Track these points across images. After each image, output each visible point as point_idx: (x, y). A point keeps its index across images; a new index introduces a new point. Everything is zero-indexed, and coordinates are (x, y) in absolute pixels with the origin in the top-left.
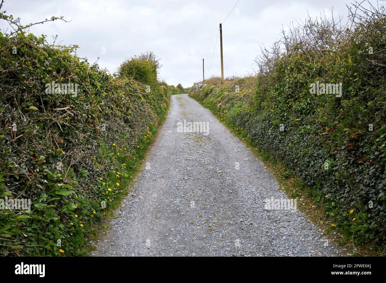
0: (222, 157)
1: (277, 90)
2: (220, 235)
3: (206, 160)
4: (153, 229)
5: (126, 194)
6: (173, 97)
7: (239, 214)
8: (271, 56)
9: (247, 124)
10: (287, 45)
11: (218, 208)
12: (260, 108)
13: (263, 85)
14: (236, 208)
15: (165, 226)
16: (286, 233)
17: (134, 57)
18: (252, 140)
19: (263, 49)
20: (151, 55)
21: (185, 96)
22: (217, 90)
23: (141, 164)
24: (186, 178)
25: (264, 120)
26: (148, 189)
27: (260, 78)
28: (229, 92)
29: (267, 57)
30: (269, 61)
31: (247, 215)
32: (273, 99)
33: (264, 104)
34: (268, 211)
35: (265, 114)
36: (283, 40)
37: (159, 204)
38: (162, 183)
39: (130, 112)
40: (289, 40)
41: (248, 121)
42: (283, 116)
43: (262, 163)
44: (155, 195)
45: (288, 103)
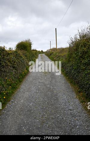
0: (53, 81)
1: (76, 54)
2: (47, 125)
3: (47, 83)
4: (16, 122)
5: (9, 101)
6: (40, 55)
7: (58, 112)
8: (74, 40)
9: (64, 67)
10: (80, 36)
11: (49, 108)
12: (69, 61)
13: (70, 52)
14: (57, 108)
15: (23, 119)
16: (78, 124)
17: (22, 41)
18: (66, 74)
19: (71, 37)
20: (29, 40)
21: (44, 54)
22: (55, 53)
23: (20, 85)
24: (37, 91)
25: (71, 66)
26: (20, 98)
27: (70, 49)
28: (59, 53)
29: (72, 41)
30: (73, 42)
31: (61, 112)
32: (74, 58)
33: (71, 59)
34: (71, 110)
35: (71, 64)
36: (78, 34)
37: (23, 106)
38: (27, 94)
39: (15, 63)
40: (81, 34)
41: (65, 66)
42: (78, 65)
43: (69, 84)
44: (22, 101)
45: (80, 60)
